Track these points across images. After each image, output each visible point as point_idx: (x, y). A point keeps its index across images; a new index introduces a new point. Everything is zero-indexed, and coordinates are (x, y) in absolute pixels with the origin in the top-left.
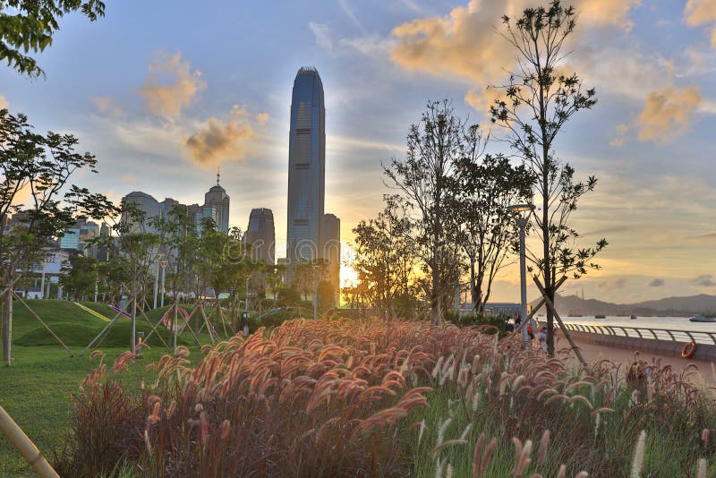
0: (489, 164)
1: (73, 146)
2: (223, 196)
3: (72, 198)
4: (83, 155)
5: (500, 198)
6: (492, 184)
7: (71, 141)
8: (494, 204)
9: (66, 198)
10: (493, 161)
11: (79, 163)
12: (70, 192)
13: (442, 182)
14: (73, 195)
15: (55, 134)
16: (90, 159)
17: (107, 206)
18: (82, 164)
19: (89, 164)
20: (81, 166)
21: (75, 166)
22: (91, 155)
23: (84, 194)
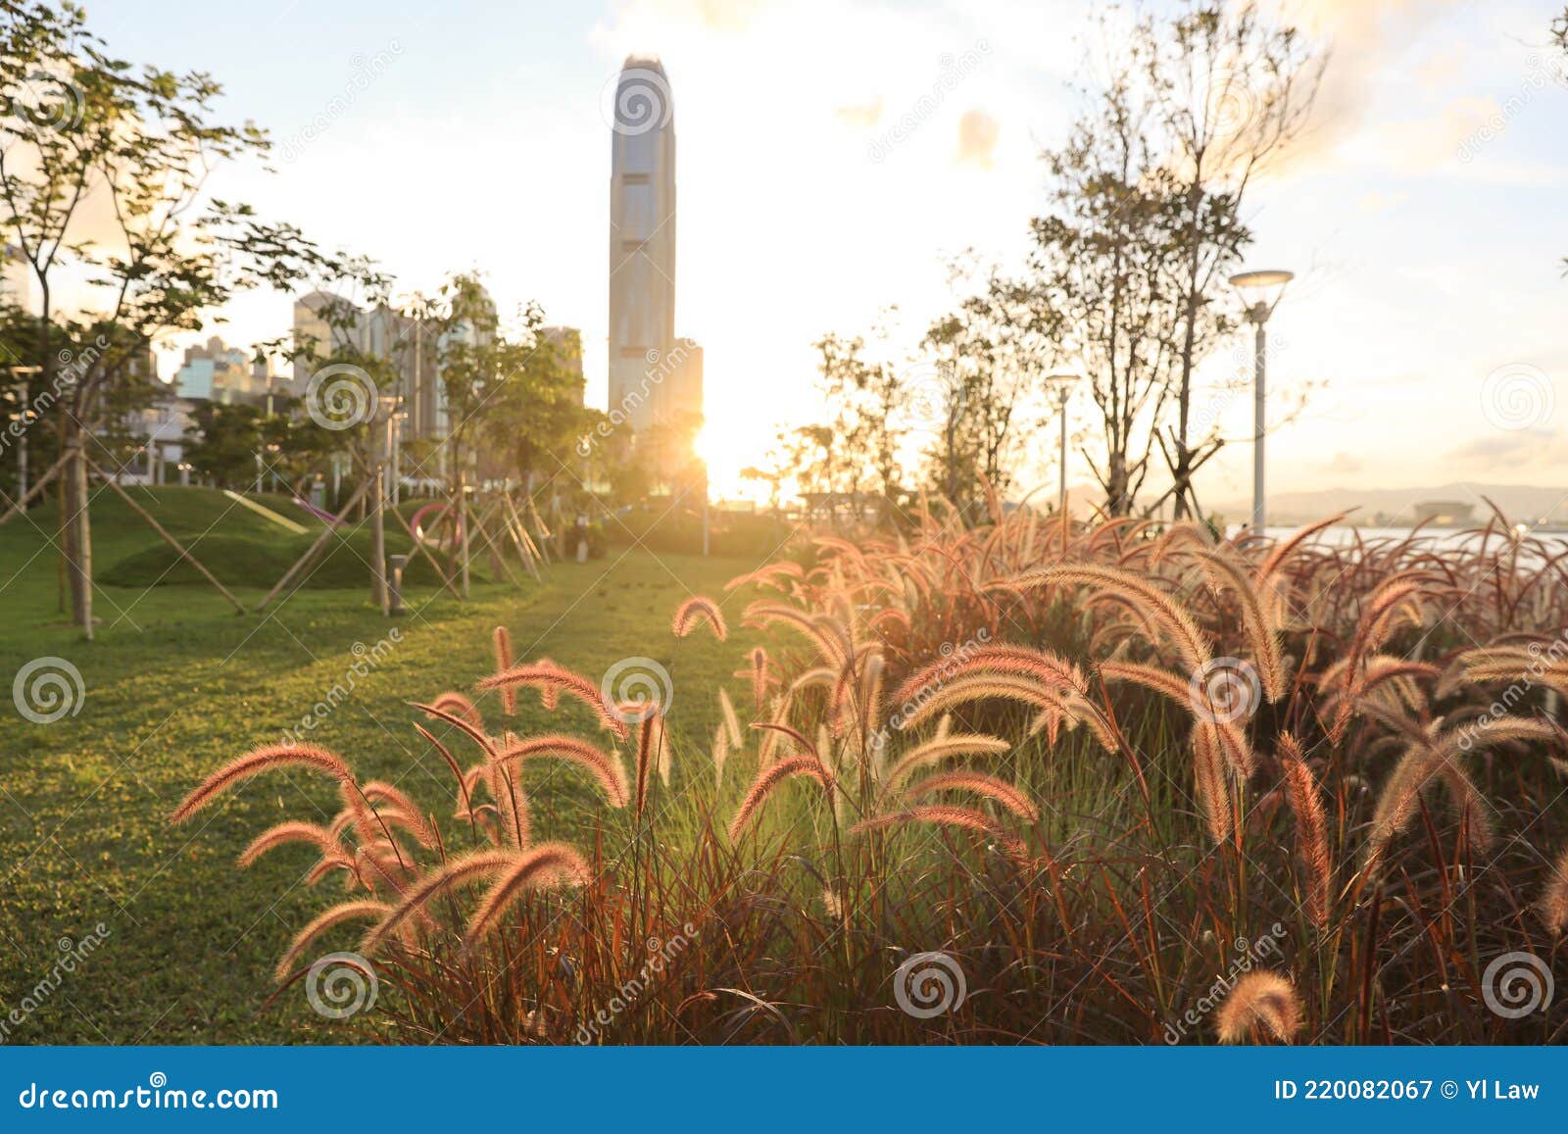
1: (212, 101)
3: (211, 230)
4: (238, 127)
7: (208, 89)
9: (200, 232)
11: (229, 148)
12: (210, 215)
14: (216, 221)
15: (163, 70)
16: (259, 140)
17: (305, 254)
18: (237, 149)
19: (255, 149)
20: (233, 154)
21: (219, 155)
22: (259, 127)
23: (244, 217)
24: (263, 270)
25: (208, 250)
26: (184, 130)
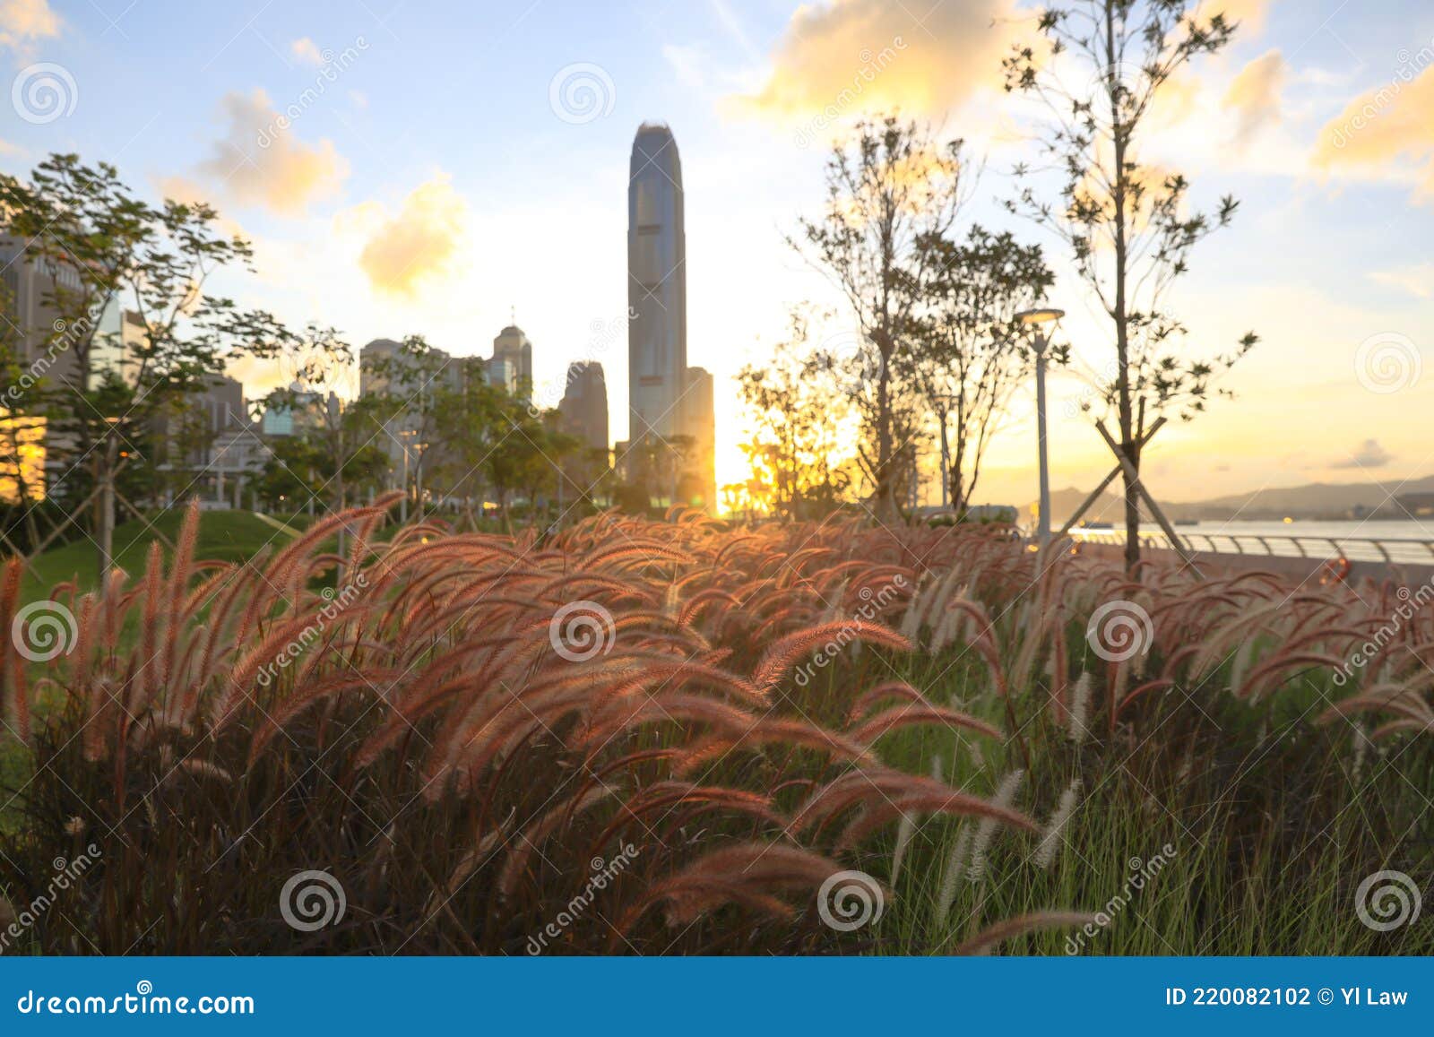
0: (978, 240)
1: (209, 223)
2: (522, 343)
3: (205, 319)
4: (229, 240)
5: (998, 304)
6: (983, 278)
7: (207, 215)
8: (987, 318)
9: (196, 321)
10: (984, 235)
11: (222, 256)
12: (203, 308)
13: (893, 279)
14: (207, 312)
15: (178, 204)
16: (242, 249)
17: (277, 332)
18: (229, 257)
19: (242, 256)
20: (227, 261)
21: (215, 261)
22: (243, 240)
23: (226, 309)
24: (246, 345)
25: (203, 333)
26: (192, 246)
